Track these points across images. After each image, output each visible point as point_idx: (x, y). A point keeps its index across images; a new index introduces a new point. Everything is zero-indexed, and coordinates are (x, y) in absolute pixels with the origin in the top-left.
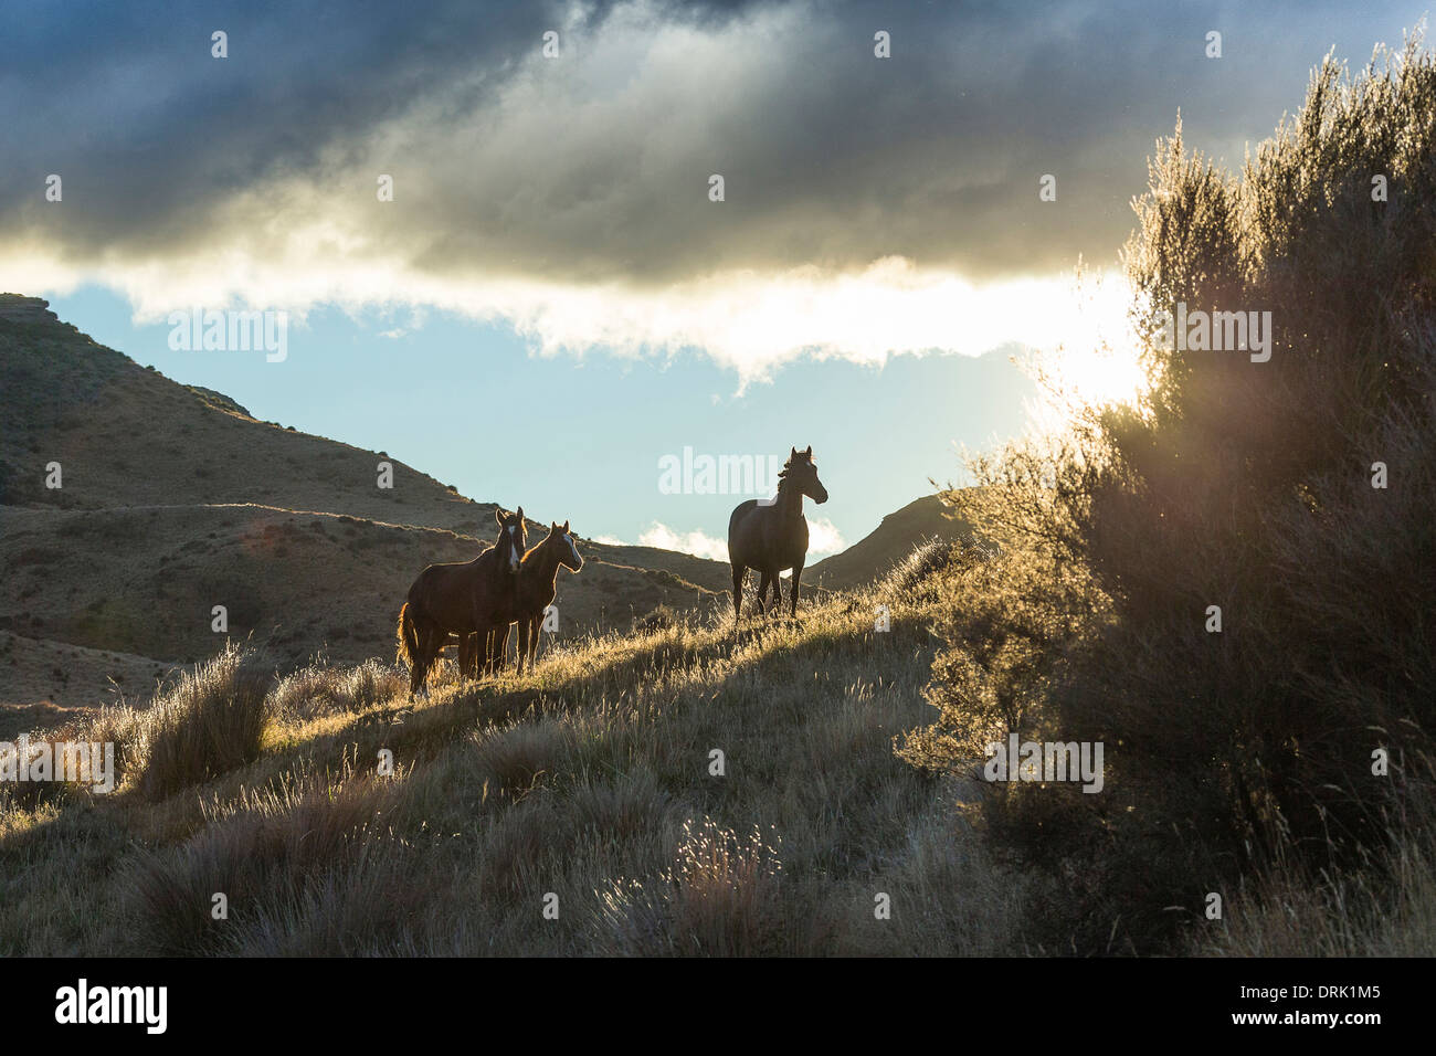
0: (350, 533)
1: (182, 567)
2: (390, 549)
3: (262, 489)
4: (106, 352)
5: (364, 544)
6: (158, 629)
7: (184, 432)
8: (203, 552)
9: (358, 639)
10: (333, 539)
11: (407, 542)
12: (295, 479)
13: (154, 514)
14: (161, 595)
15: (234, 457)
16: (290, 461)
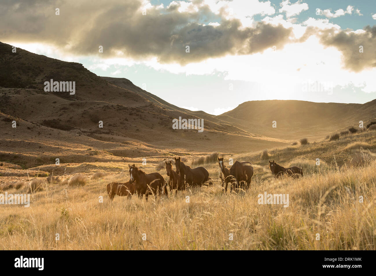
0: (118, 107)
1: (88, 112)
2: (125, 110)
3: (113, 98)
4: (92, 73)
5: (120, 109)
6: (80, 123)
7: (102, 87)
8: (92, 109)
9: (113, 126)
10: (114, 108)
11: (128, 109)
12: (120, 96)
13: (86, 102)
14: (82, 116)
15: (110, 92)
16: (120, 93)
